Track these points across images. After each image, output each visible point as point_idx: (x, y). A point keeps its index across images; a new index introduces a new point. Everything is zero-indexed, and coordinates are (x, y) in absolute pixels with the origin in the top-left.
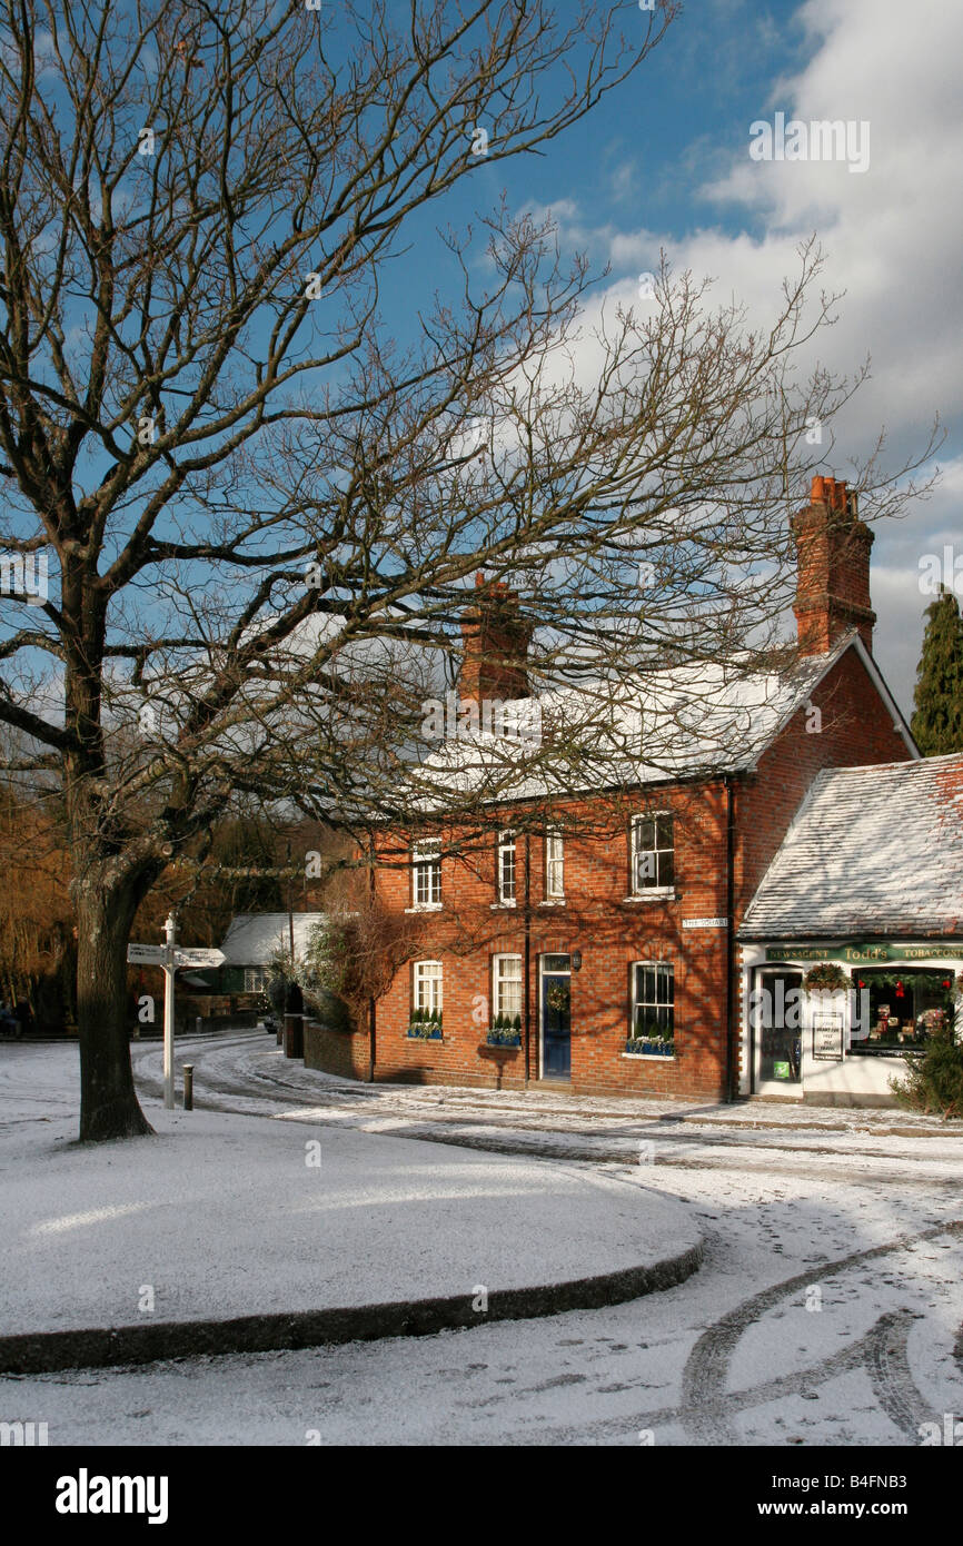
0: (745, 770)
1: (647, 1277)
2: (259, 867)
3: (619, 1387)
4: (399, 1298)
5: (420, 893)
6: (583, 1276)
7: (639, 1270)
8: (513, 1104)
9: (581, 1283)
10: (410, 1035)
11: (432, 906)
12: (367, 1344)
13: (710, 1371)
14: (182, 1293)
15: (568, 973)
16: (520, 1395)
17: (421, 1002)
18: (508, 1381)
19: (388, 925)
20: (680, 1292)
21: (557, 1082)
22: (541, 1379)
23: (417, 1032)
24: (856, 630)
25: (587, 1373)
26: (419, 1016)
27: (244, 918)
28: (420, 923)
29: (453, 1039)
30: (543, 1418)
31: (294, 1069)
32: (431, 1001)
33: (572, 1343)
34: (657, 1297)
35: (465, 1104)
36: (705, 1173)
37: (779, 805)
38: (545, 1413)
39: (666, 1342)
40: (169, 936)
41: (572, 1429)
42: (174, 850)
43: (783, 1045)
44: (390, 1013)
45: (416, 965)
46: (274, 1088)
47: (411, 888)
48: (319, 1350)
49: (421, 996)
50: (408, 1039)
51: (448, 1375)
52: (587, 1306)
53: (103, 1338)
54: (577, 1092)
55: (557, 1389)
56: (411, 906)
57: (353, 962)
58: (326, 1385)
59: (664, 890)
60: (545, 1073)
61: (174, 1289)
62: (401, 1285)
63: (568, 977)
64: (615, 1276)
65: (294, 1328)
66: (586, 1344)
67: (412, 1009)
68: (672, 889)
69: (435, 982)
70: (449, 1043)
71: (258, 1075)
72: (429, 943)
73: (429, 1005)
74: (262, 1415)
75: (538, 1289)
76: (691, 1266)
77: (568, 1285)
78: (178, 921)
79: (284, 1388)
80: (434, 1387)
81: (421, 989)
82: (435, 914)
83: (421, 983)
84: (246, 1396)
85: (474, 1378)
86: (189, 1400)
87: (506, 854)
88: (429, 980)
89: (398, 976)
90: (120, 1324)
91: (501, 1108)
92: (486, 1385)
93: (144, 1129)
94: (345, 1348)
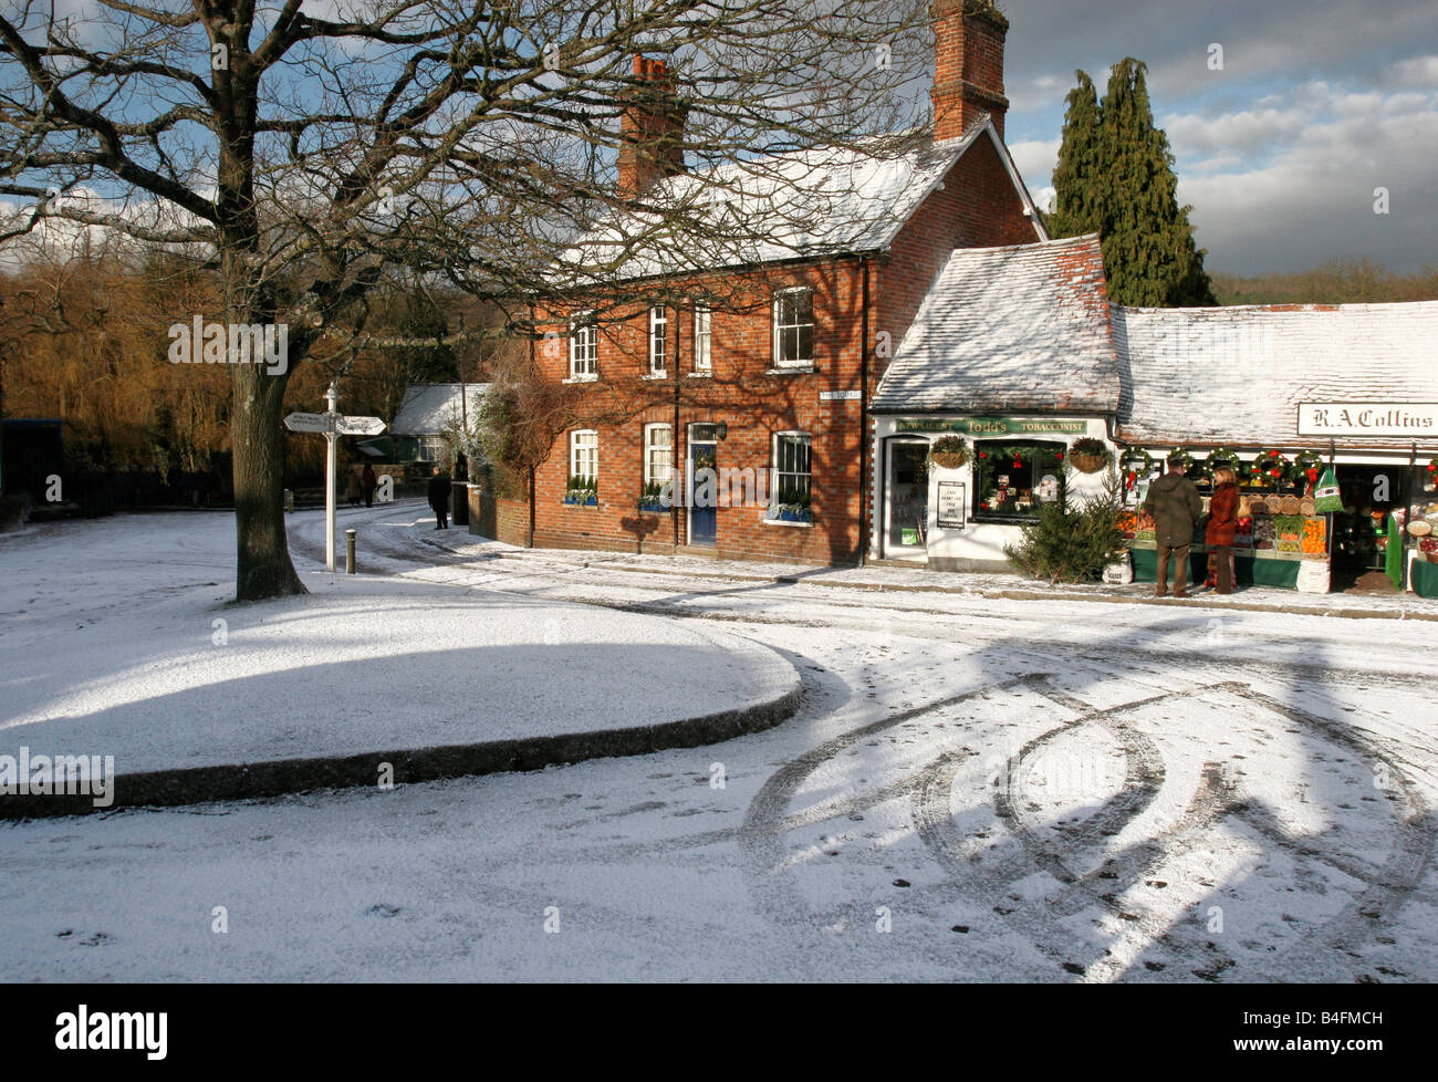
0: (879, 249)
1: (741, 720)
2: (406, 337)
3: (693, 812)
4: (508, 737)
5: (577, 364)
6: (680, 718)
7: (734, 713)
8: (661, 568)
9: (678, 724)
10: (567, 502)
11: (588, 377)
12: (477, 779)
13: (776, 798)
14: (311, 733)
15: (715, 442)
16: (603, 820)
17: (578, 470)
18: (598, 808)
19: (546, 395)
20: (772, 734)
21: (703, 547)
22: (627, 806)
23: (574, 499)
24: (988, 116)
25: (667, 800)
26: (576, 483)
27: (418, 389)
28: (578, 391)
29: (607, 505)
30: (619, 837)
31: (459, 536)
32: (587, 468)
33: (662, 776)
34: (751, 738)
35: (617, 568)
36: (823, 630)
37: (911, 283)
38: (622, 833)
39: (745, 775)
40: (331, 405)
41: (642, 845)
42: (325, 321)
43: (911, 513)
44: (548, 480)
45: (573, 434)
46: (438, 553)
47: (569, 359)
48: (434, 783)
49: (578, 464)
50: (565, 506)
51: (545, 803)
52: (683, 746)
53: (235, 773)
54: (721, 557)
55: (639, 814)
56: (568, 377)
57: (513, 430)
58: (434, 812)
59: (804, 362)
60: (693, 538)
61: (303, 729)
62: (512, 725)
63: (713, 446)
64: (709, 718)
65: (410, 764)
66: (674, 778)
67: (569, 477)
68: (810, 363)
69: (591, 450)
70: (604, 509)
71: (424, 541)
72: (585, 412)
73: (585, 472)
74: (372, 837)
75: (637, 729)
76: (786, 711)
77: (665, 726)
78: (340, 390)
79: (395, 814)
80: (530, 813)
81: (578, 457)
82: (591, 384)
83: (578, 451)
84: (361, 822)
85: (567, 806)
86: (309, 826)
87: (658, 326)
88: (585, 449)
89: (556, 445)
90: (251, 760)
91: (649, 572)
92: (575, 811)
93: (298, 589)
94: (457, 782)
